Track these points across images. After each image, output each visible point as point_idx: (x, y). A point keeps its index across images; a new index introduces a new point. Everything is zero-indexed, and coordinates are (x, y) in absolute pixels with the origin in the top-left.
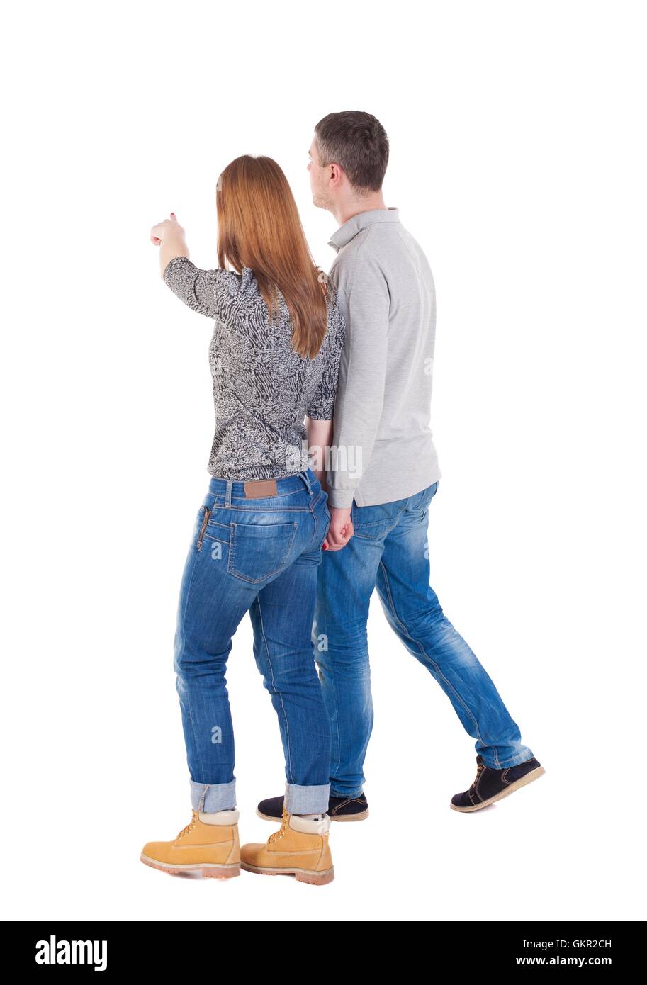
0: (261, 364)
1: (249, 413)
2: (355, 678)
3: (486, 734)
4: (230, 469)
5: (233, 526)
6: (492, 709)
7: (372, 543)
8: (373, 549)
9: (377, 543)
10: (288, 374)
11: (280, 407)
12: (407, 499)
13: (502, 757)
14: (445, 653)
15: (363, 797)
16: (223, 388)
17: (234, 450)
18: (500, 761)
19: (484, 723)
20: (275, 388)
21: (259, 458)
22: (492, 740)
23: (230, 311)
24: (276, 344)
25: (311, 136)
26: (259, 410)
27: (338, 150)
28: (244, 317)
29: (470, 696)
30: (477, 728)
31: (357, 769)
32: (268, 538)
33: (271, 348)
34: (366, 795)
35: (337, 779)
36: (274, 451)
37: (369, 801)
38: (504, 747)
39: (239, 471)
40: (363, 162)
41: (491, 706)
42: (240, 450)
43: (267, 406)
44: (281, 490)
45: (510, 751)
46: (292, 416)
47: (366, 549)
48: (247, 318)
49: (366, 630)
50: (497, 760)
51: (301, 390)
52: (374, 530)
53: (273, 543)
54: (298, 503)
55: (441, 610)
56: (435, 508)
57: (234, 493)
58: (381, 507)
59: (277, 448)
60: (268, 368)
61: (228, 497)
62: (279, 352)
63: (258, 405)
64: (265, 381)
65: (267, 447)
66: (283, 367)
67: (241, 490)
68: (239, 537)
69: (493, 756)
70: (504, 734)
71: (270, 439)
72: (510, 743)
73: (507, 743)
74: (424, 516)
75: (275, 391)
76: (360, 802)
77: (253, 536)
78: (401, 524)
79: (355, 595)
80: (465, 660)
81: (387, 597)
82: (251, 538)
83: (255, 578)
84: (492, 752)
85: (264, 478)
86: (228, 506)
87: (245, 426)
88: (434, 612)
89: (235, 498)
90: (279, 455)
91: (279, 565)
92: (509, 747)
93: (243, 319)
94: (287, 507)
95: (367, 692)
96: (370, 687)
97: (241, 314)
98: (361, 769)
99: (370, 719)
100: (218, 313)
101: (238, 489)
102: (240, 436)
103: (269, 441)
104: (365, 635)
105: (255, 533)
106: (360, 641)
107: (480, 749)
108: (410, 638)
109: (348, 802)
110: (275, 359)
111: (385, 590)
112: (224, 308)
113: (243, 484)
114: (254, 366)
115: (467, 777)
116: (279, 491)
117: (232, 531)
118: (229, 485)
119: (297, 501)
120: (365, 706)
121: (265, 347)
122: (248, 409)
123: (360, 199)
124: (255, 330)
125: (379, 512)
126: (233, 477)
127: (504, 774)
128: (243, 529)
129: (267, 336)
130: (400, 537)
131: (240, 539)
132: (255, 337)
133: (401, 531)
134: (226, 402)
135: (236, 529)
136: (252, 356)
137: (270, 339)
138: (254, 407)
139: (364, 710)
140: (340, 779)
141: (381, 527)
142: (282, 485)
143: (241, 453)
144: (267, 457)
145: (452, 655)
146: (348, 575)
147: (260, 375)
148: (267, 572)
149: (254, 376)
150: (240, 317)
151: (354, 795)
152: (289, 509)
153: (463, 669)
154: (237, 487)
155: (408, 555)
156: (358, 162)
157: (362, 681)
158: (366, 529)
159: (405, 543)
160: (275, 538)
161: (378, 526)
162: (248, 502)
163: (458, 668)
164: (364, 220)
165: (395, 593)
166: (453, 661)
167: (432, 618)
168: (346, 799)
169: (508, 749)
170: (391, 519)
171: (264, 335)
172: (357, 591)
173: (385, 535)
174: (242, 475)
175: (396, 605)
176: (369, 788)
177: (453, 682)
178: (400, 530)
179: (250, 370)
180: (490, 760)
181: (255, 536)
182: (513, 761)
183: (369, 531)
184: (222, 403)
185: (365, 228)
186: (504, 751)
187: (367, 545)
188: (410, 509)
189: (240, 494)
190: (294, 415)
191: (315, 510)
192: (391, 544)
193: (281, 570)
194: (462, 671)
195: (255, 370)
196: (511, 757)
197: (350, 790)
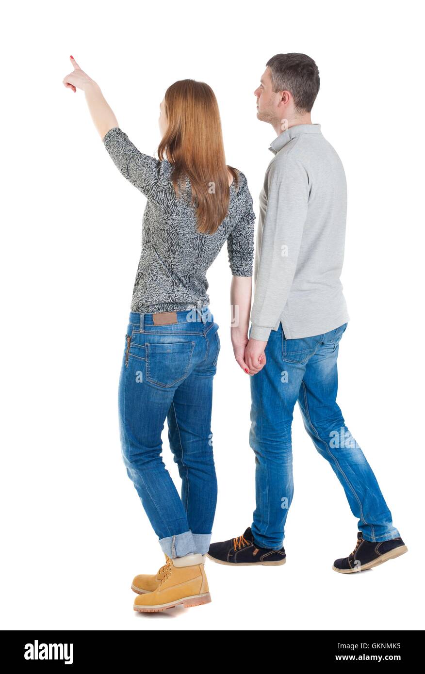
0: (171, 227)
1: (161, 262)
2: (283, 463)
3: (367, 515)
4: (143, 305)
5: (147, 346)
6: (374, 496)
7: (297, 366)
8: (298, 371)
9: (301, 366)
10: (191, 236)
11: (185, 260)
12: (323, 335)
13: (378, 533)
14: (344, 452)
15: (283, 550)
16: (147, 242)
17: (147, 289)
18: (376, 536)
19: (367, 507)
20: (181, 246)
21: (163, 297)
22: (372, 519)
23: (152, 188)
24: (183, 213)
25: (262, 68)
26: (169, 260)
27: (290, 81)
28: (162, 191)
29: (358, 485)
30: (361, 510)
31: (281, 529)
32: (173, 353)
33: (179, 216)
34: (285, 548)
35: (267, 535)
36: (176, 293)
37: (287, 553)
38: (379, 526)
39: (148, 307)
40: (308, 90)
41: (374, 494)
42: (151, 289)
43: (174, 258)
44: (181, 319)
45: (384, 529)
46: (193, 268)
47: (293, 370)
48: (164, 192)
49: (291, 428)
50: (374, 535)
51: (202, 250)
52: (298, 357)
53: (177, 356)
54: (194, 329)
55: (343, 420)
56: (344, 343)
57: (146, 322)
58: (303, 340)
59: (178, 291)
60: (176, 230)
61: (142, 325)
62: (185, 219)
63: (169, 257)
64: (174, 239)
65: (171, 289)
66: (187, 230)
67: (151, 319)
68: (152, 353)
69: (371, 532)
70: (380, 517)
71: (174, 284)
72: (385, 523)
73: (382, 522)
74: (336, 348)
75: (181, 248)
76: (281, 553)
77: (161, 352)
78: (317, 353)
79: (284, 404)
80: (358, 458)
81: (305, 407)
82: (160, 353)
83: (166, 384)
84: (370, 530)
85: (167, 311)
86: (142, 331)
87: (157, 272)
88: (339, 421)
89: (146, 325)
90: (179, 296)
91: (183, 374)
92: (383, 526)
93: (161, 193)
94: (185, 331)
95: (290, 474)
96: (292, 470)
97: (159, 190)
98: (283, 528)
99: (291, 493)
100: (143, 188)
101: (148, 319)
102: (152, 279)
103: (173, 284)
104: (290, 432)
105: (162, 350)
106: (286, 437)
107: (361, 526)
108: (319, 438)
109: (272, 552)
110: (182, 224)
111: (304, 402)
112: (148, 185)
113: (152, 315)
114: (166, 227)
115: (348, 546)
116: (179, 320)
117: (146, 349)
118: (142, 316)
119: (193, 328)
120: (288, 484)
121: (175, 214)
122: (161, 260)
123: (298, 117)
124: (168, 201)
125: (302, 344)
126: (145, 310)
127: (378, 546)
128: (154, 347)
129: (177, 206)
130: (316, 363)
131: (153, 355)
132: (168, 206)
133: (316, 359)
134: (148, 252)
135: (149, 347)
136: (165, 220)
137: (179, 208)
138: (166, 258)
139: (287, 487)
140: (269, 536)
141: (303, 355)
142: (181, 315)
143: (151, 292)
144: (169, 297)
145: (349, 454)
146: (279, 389)
147: (171, 234)
148: (175, 379)
149: (166, 235)
150: (159, 191)
151: (276, 548)
152: (187, 333)
153: (356, 465)
154: (148, 318)
155: (321, 377)
156: (304, 91)
157: (287, 466)
158: (292, 356)
159: (320, 368)
160: (178, 352)
161: (301, 354)
162: (156, 328)
163: (353, 464)
164: (295, 131)
165: (311, 404)
166: (349, 459)
167: (336, 425)
168: (271, 550)
169: (382, 528)
170: (311, 349)
171: (175, 205)
172: (285, 401)
173: (306, 361)
174: (151, 309)
175: (311, 413)
176: (287, 543)
177: (347, 473)
178: (316, 357)
179: (164, 230)
180: (368, 534)
181: (163, 352)
182: (385, 537)
183: (294, 357)
184: (145, 253)
185: (295, 138)
186: (380, 529)
187: (293, 367)
188: (326, 343)
189: (150, 322)
190: (196, 268)
191: (207, 335)
192: (311, 368)
193: (184, 378)
194: (355, 466)
195: (167, 230)
196: (384, 534)
197: (275, 545)
